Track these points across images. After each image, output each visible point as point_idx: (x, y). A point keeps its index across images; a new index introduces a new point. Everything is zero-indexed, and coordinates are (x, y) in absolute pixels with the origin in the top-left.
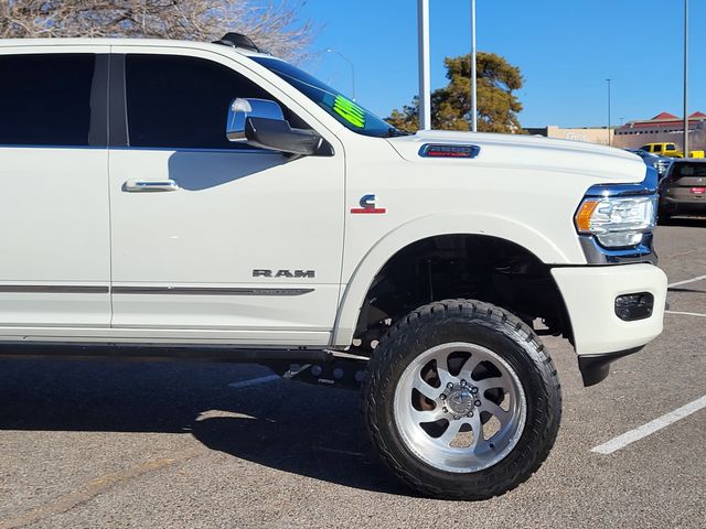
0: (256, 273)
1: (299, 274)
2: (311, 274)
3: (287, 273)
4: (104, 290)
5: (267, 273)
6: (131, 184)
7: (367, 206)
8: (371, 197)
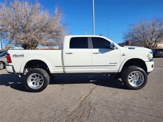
0: (110, 63)
1: (115, 63)
2: (116, 63)
3: (114, 63)
4: (91, 66)
5: (111, 63)
6: (95, 53)
7: (124, 55)
8: (124, 54)
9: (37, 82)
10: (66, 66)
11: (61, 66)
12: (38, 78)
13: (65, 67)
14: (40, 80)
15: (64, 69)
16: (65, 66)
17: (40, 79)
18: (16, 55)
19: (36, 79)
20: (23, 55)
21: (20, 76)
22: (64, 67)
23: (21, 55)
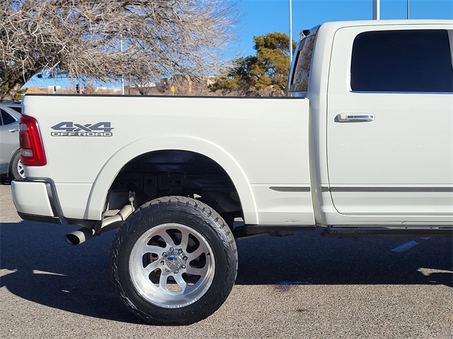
9: (176, 270)
10: (331, 189)
11: (307, 189)
12: (179, 247)
13: (326, 194)
14: (188, 261)
15: (319, 202)
16: (325, 189)
17: (192, 256)
18: (70, 124)
19: (172, 252)
20: (108, 124)
21: (81, 236)
22: (319, 190)
23: (96, 127)
